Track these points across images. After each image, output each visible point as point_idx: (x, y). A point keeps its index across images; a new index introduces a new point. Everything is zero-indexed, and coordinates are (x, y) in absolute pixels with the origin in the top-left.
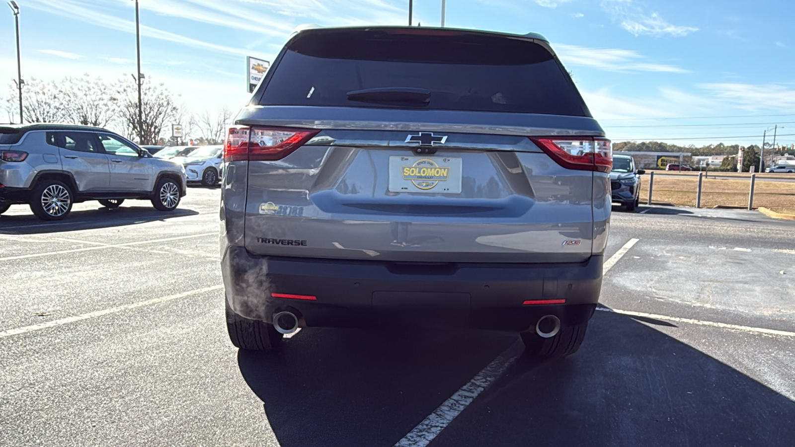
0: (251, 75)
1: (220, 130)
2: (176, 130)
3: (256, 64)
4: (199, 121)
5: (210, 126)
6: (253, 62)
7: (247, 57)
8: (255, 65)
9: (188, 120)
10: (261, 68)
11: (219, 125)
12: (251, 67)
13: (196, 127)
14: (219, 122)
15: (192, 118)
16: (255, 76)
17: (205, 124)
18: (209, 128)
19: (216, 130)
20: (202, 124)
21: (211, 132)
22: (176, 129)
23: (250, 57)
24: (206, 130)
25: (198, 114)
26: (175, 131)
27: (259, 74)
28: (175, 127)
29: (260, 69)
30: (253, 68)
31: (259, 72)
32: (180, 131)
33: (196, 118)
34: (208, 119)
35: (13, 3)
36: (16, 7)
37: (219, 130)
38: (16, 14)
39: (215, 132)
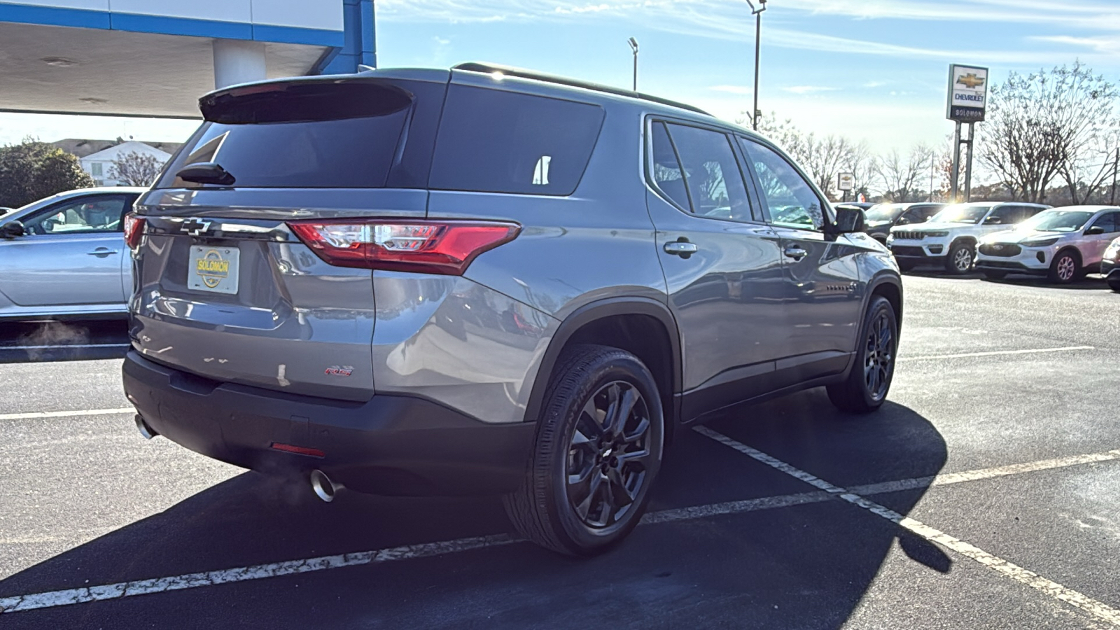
0: (955, 93)
1: (912, 179)
2: (844, 181)
3: (965, 75)
4: (882, 166)
5: (897, 173)
6: (959, 72)
7: (950, 65)
8: (962, 76)
9: (867, 166)
10: (973, 80)
11: (910, 170)
12: (955, 80)
13: (878, 175)
14: (912, 164)
15: (874, 162)
16: (961, 93)
17: (891, 171)
18: (896, 175)
19: (907, 177)
20: (885, 171)
21: (899, 181)
22: (843, 179)
23: (955, 65)
24: (892, 179)
25: (880, 157)
26: (842, 181)
27: (968, 89)
28: (842, 176)
29: (970, 82)
30: (958, 82)
31: (968, 86)
32: (849, 181)
33: (879, 162)
34: (896, 163)
35: (632, 40)
36: (635, 45)
37: (910, 177)
38: (635, 53)
39: (904, 182)
